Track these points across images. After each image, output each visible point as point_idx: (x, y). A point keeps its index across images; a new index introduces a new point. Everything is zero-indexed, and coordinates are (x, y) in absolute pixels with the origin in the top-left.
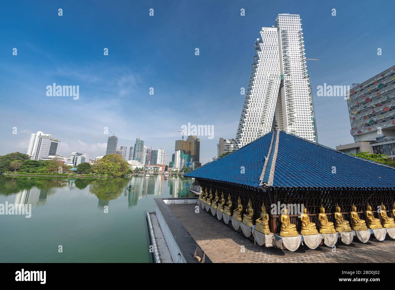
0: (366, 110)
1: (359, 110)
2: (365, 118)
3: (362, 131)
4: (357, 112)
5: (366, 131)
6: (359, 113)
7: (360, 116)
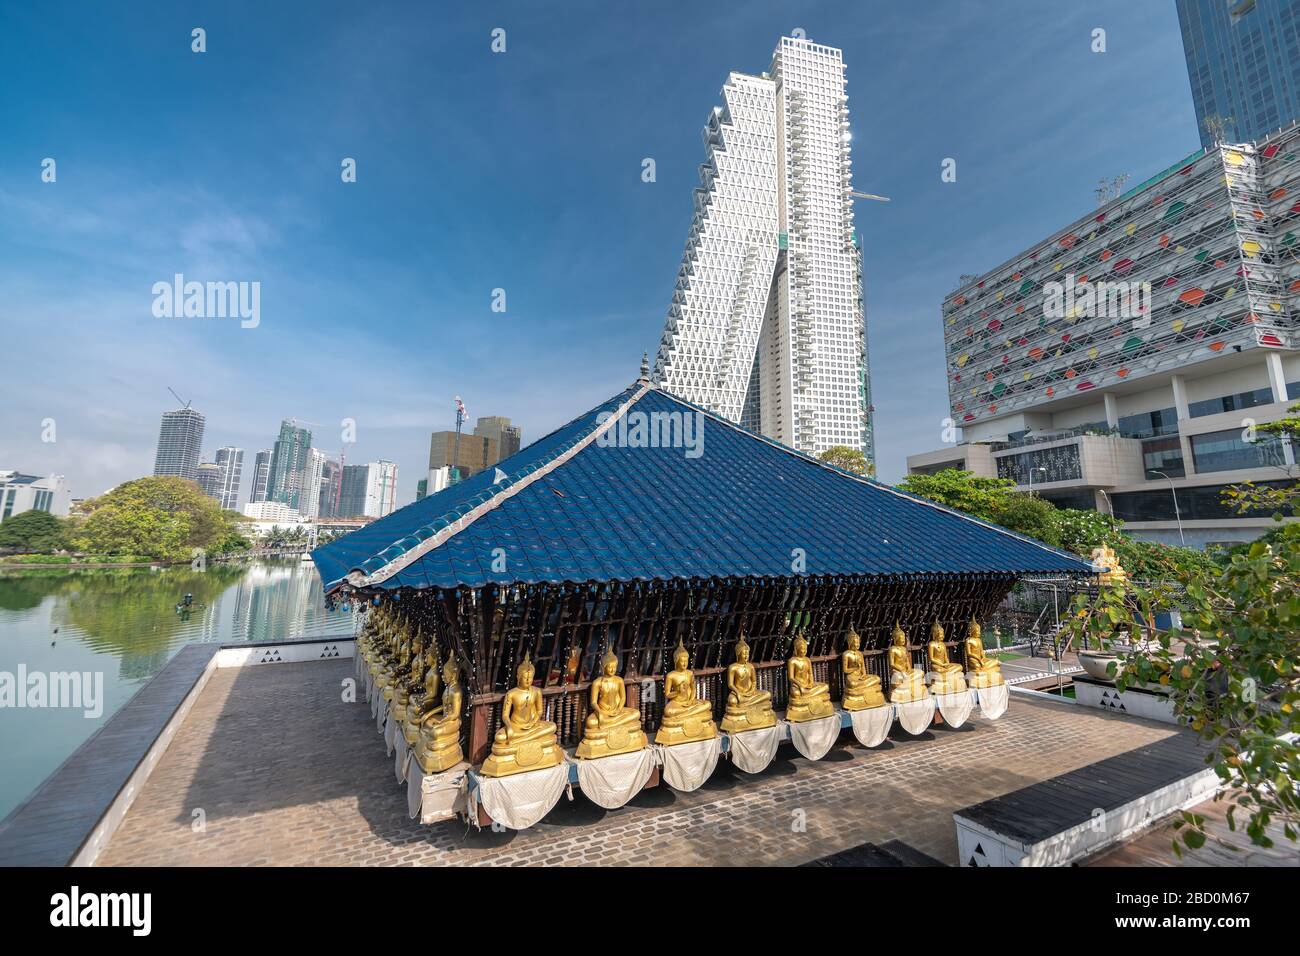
0: (989, 352)
1: (971, 352)
2: (985, 376)
3: (975, 413)
4: (965, 358)
5: (986, 414)
6: (971, 361)
7: (973, 372)
